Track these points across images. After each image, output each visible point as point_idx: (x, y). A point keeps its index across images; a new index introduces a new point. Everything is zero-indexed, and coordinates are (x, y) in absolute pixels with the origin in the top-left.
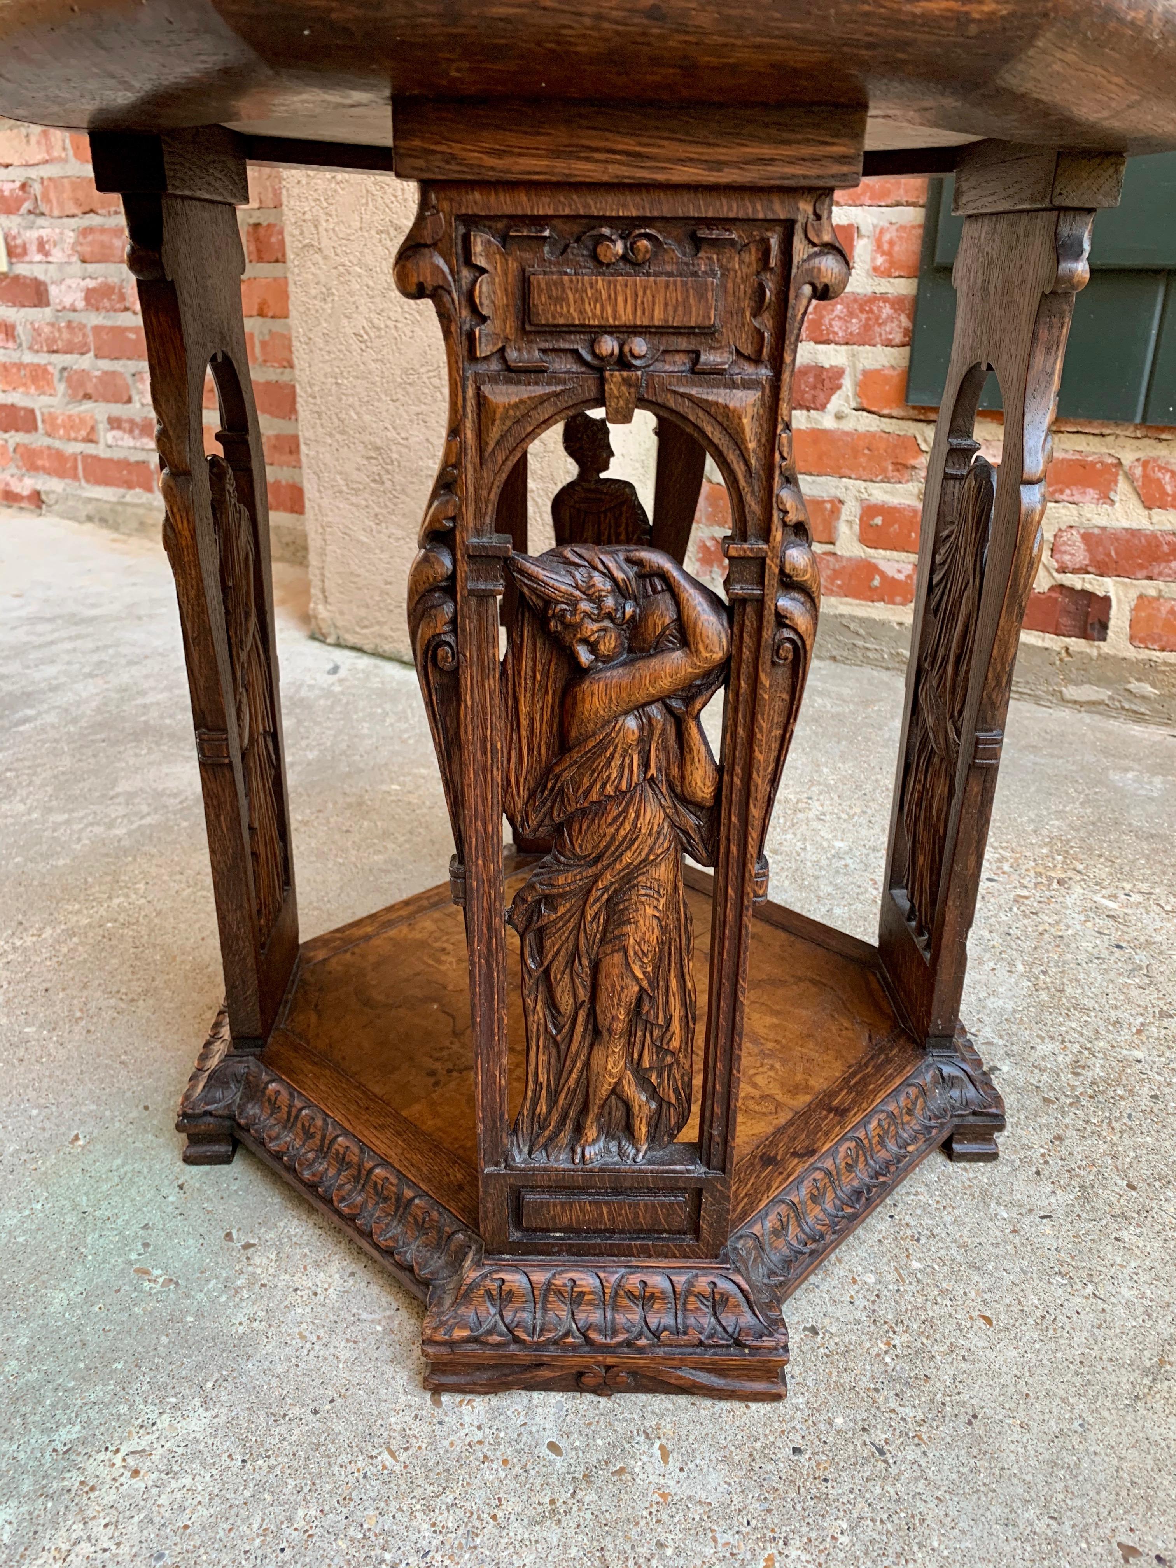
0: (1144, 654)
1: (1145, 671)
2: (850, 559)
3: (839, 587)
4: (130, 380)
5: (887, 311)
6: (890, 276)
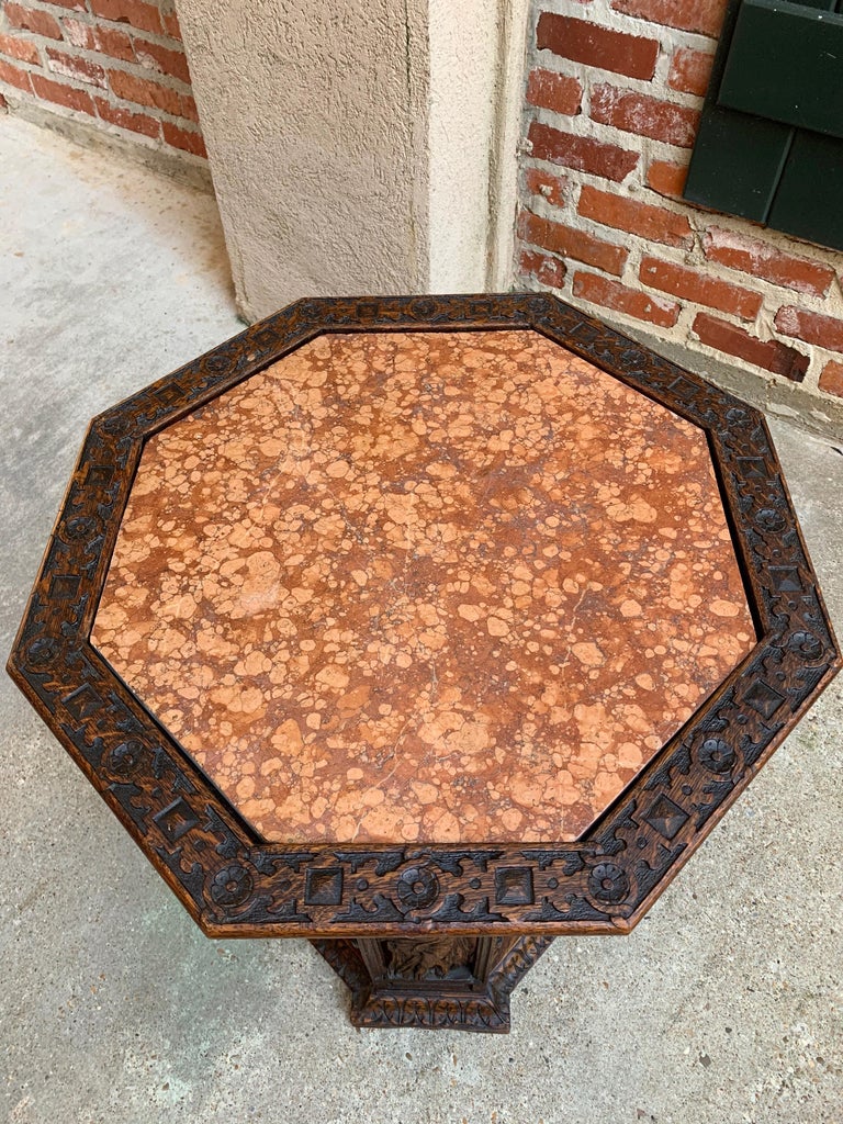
0: (826, 396)
1: (825, 406)
2: (631, 290)
3: (622, 306)
5: (677, 118)
6: (682, 91)
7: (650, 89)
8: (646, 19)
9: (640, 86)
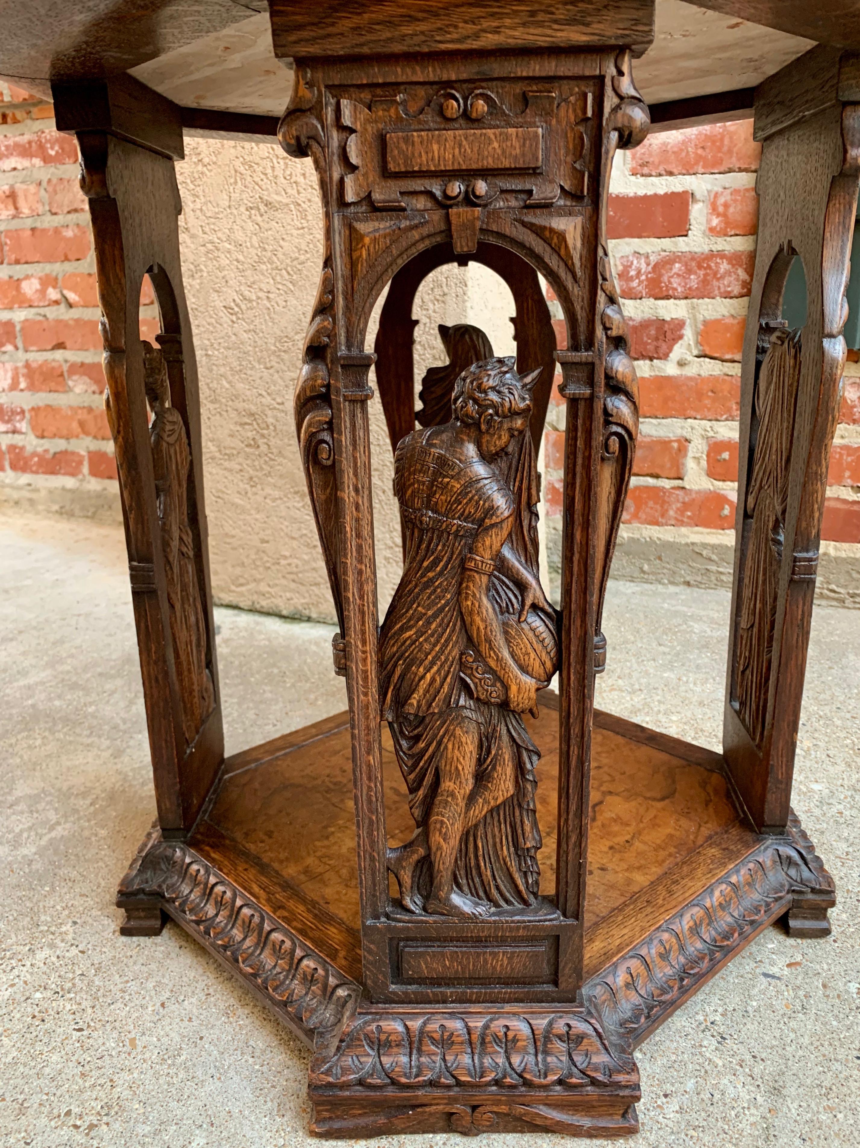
2: (698, 492)
3: (689, 517)
5: (724, 266)
6: (726, 235)
7: (687, 244)
8: (671, 174)
9: (676, 244)
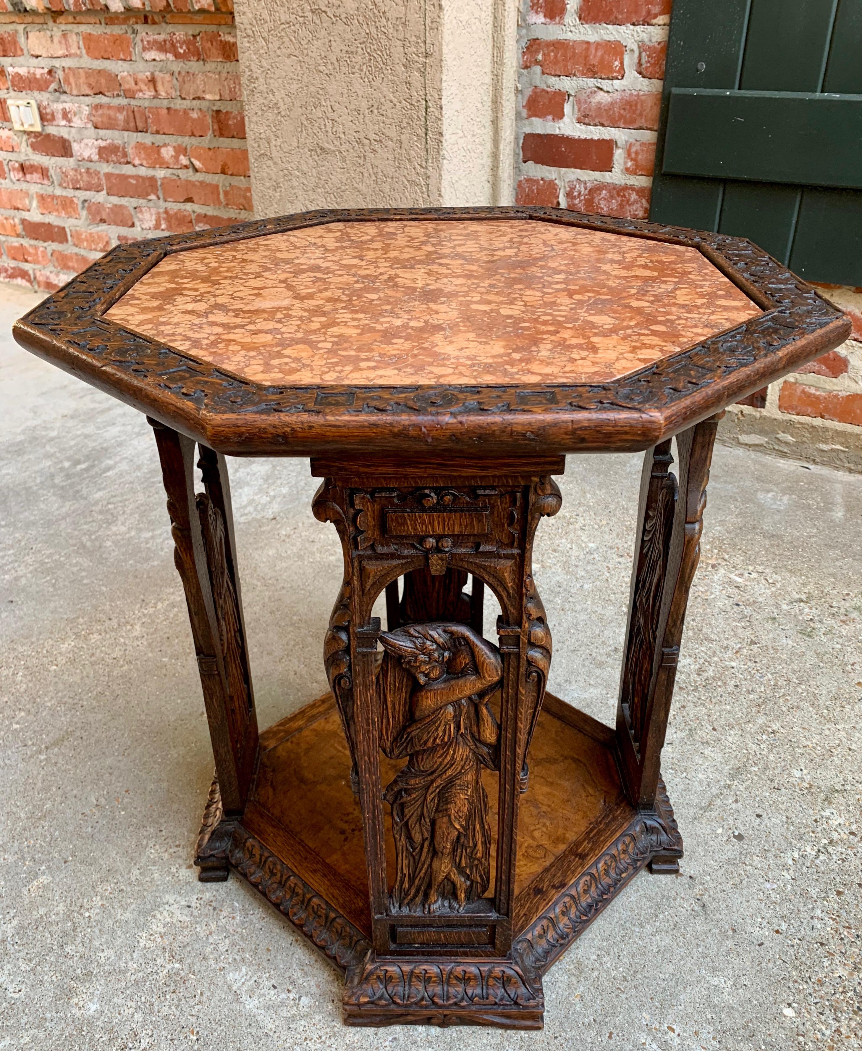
0: (787, 417)
1: (788, 426)
4: (133, 212)
5: (634, 197)
6: (635, 174)
7: (611, 178)
8: (603, 125)
9: (604, 176)
